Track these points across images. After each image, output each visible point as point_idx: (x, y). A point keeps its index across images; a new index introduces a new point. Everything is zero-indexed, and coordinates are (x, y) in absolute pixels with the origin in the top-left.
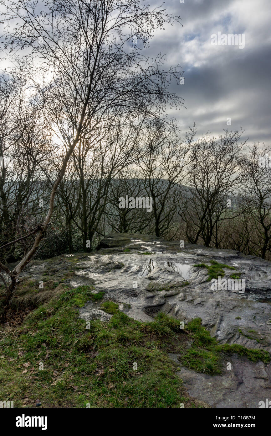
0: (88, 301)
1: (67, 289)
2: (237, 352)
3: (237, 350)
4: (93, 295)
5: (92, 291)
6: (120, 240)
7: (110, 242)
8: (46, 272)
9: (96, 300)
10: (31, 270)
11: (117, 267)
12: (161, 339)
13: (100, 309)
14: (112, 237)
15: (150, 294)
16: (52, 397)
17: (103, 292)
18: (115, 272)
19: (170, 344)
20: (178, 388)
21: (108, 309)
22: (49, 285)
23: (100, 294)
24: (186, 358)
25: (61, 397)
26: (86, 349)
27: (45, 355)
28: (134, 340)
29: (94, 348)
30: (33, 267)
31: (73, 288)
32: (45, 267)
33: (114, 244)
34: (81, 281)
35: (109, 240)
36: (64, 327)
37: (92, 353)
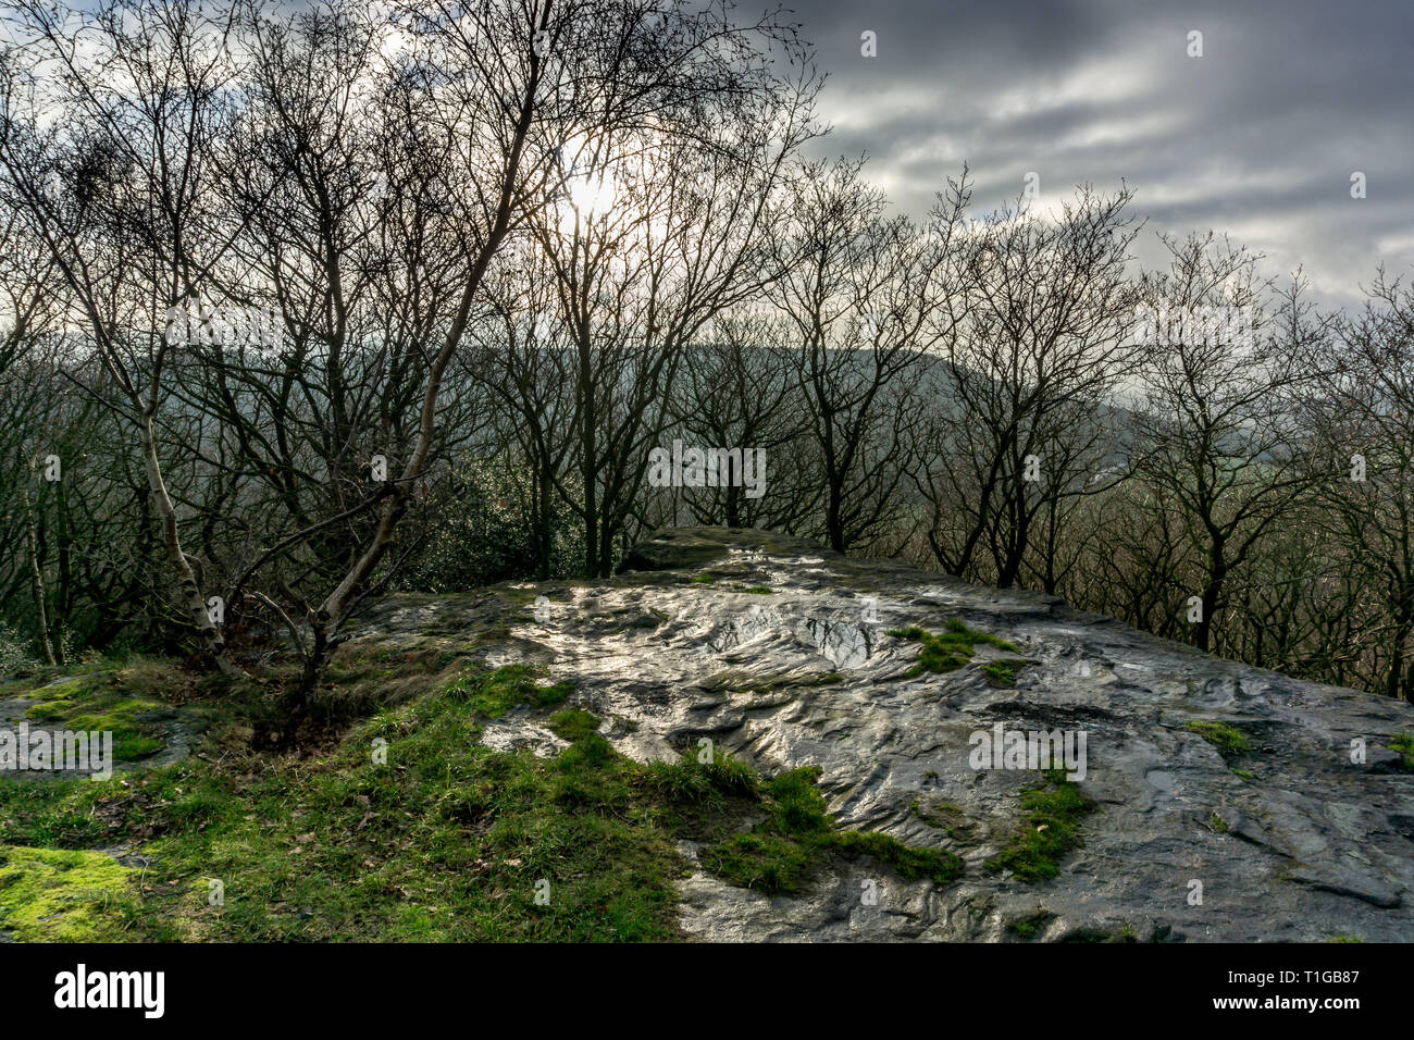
0: (519, 706)
1: (471, 671)
2: (873, 853)
3: (876, 847)
4: (537, 691)
5: (539, 681)
6: (691, 548)
7: (661, 552)
8: (434, 626)
9: (544, 703)
10: (394, 620)
11: (642, 622)
12: (676, 804)
13: (544, 727)
14: (668, 538)
15: (707, 700)
16: (343, 903)
17: (572, 684)
18: (630, 636)
19: (697, 817)
20: (658, 909)
21: (566, 729)
22: (428, 661)
23: (562, 690)
24: (719, 852)
25: (365, 906)
26: (468, 814)
27: (359, 821)
28: (599, 801)
29: (489, 814)
30: (400, 612)
31: (490, 669)
32: (435, 613)
33: (670, 559)
34: (519, 653)
35: (655, 545)
36: (430, 762)
37: (480, 826)
